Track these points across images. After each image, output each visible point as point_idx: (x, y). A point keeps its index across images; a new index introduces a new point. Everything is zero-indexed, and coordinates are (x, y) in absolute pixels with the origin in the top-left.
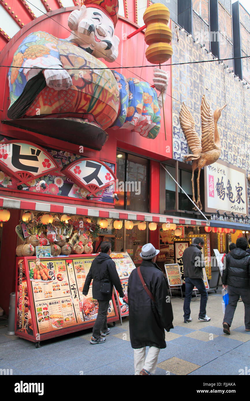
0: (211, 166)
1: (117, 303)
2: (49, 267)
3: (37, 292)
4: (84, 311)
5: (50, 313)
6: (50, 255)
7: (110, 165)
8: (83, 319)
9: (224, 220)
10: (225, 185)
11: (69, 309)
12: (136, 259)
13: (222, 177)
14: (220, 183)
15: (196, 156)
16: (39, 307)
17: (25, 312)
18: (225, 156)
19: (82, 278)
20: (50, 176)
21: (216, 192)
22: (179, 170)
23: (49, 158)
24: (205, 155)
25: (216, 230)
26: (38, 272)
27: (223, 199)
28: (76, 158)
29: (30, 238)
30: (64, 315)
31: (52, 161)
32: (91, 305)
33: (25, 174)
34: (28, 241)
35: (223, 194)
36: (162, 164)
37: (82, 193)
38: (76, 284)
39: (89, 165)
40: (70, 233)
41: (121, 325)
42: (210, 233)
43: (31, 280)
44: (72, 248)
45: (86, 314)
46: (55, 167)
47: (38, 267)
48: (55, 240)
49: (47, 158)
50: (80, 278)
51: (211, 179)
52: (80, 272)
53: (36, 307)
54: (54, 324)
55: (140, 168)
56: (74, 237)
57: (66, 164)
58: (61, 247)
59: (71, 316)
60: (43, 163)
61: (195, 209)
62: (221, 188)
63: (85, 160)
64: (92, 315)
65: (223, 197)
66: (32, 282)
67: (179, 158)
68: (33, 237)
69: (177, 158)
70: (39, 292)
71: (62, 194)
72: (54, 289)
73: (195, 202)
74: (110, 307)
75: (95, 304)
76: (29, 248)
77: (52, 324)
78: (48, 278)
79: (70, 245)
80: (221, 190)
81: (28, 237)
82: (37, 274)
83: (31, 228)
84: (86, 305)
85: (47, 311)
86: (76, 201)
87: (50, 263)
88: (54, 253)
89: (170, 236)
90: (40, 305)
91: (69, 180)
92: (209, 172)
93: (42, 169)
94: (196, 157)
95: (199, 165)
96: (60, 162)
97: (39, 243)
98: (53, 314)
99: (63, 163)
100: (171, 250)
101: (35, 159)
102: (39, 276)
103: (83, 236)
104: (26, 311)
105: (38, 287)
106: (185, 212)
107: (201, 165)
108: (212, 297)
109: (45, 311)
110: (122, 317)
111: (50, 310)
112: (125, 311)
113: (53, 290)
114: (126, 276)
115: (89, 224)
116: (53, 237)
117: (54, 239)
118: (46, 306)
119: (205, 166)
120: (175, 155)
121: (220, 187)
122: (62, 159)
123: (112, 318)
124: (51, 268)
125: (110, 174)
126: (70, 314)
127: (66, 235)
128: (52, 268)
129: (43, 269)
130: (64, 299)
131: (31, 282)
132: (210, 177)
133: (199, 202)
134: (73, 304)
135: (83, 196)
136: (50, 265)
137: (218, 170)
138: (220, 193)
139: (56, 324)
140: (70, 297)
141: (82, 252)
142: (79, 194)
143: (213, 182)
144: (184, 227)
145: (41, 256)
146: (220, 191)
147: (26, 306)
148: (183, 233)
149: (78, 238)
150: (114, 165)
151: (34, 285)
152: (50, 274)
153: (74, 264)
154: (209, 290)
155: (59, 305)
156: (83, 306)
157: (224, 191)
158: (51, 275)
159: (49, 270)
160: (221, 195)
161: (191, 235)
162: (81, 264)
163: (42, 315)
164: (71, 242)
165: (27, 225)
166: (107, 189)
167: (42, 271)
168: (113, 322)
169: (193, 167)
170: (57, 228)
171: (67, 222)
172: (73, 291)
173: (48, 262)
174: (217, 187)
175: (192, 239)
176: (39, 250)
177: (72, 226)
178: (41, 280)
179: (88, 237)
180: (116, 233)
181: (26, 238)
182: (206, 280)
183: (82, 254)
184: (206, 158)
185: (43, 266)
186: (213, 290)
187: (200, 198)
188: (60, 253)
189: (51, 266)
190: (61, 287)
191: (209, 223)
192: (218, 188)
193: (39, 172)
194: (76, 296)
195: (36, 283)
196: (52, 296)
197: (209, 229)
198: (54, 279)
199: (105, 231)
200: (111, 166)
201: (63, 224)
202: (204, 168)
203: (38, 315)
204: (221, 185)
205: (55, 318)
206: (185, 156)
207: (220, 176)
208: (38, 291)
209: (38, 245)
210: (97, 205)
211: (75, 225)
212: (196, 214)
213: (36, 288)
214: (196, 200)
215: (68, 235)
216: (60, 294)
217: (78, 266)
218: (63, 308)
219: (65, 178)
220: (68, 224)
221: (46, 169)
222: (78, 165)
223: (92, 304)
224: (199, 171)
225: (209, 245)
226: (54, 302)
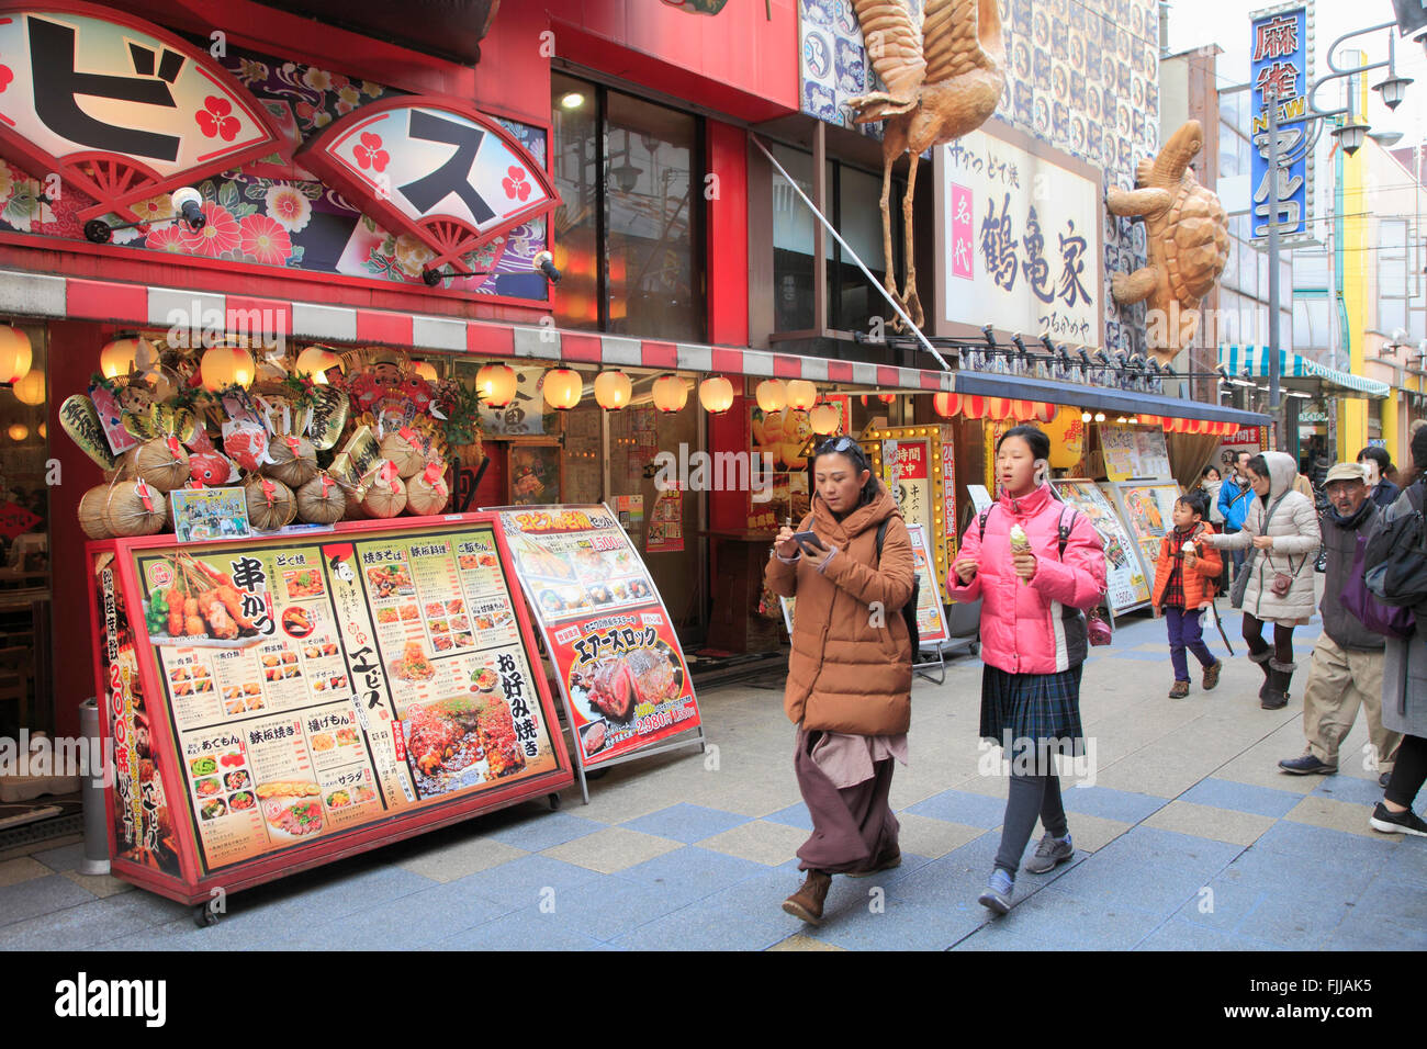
0: (962, 149)
1: (562, 714)
2: (242, 578)
3: (190, 692)
4: (417, 759)
5: (256, 776)
6: (246, 525)
7: (525, 133)
8: (412, 792)
9: (1011, 370)
10: (1019, 231)
11: (348, 755)
12: (657, 534)
13: (1008, 197)
14: (996, 220)
15: (900, 101)
16: (204, 754)
17: (141, 780)
18: (1019, 107)
19: (401, 622)
20: (245, 180)
21: (980, 259)
22: (831, 164)
23: (229, 94)
24: (939, 95)
25: (978, 407)
26: (191, 604)
27: (1008, 287)
28: (364, 99)
29: (138, 453)
30: (322, 779)
31: (242, 107)
32: (448, 732)
33: (113, 169)
34: (131, 468)
35: (1009, 264)
36: (759, 136)
37: (400, 259)
38: (374, 648)
39: (423, 129)
40: (334, 427)
41: (585, 804)
42: (957, 424)
43: (154, 640)
44: (347, 494)
45: (427, 770)
46: (260, 135)
47: (190, 582)
48: (265, 457)
49: (220, 94)
50: (392, 620)
51: (963, 203)
52: (392, 597)
53: (187, 758)
54: (278, 823)
55: (673, 174)
56: (356, 445)
57: (317, 124)
58: (296, 489)
59: (355, 783)
60: (201, 117)
61: (896, 326)
62: (1000, 238)
63: (404, 106)
64: (455, 774)
65: (1007, 277)
66: (161, 648)
67: (828, 109)
68: (154, 449)
69: (818, 108)
70: (200, 689)
71: (306, 262)
72: (272, 672)
73: (894, 297)
74: (535, 736)
75: (464, 725)
76: (137, 500)
77: (269, 824)
78: (241, 628)
79: (336, 480)
80: (1002, 251)
81: (129, 451)
82: (183, 613)
83: (144, 409)
84: (422, 733)
85: (243, 771)
86: (376, 295)
87: (246, 562)
88: (266, 516)
89: (794, 438)
90: (205, 745)
91: (335, 197)
92: (952, 172)
93: (196, 147)
94: (900, 105)
95: (911, 141)
96: (287, 116)
97: (186, 476)
98: (270, 780)
99: (301, 123)
100: (798, 493)
101: (160, 96)
102: (195, 622)
103: (399, 439)
104: (145, 776)
105: (193, 668)
106: (855, 337)
107: (923, 140)
108: (961, 671)
109: (232, 769)
110: (586, 773)
111: (255, 765)
112: (598, 746)
113: (265, 678)
114: (602, 602)
115: (426, 388)
116: (252, 444)
117: (257, 455)
118: (234, 749)
119: (935, 143)
120: (810, 96)
121: (997, 238)
122: (293, 100)
123: (543, 778)
124: (250, 583)
125: (523, 172)
126: (350, 776)
127: (319, 435)
128: (255, 584)
129: (215, 591)
130: (320, 714)
131: (158, 648)
132: (958, 192)
133: (911, 297)
134: (364, 732)
135: (406, 272)
136: (248, 570)
137: (991, 167)
138: (998, 262)
139: (285, 822)
140: (350, 705)
141: (397, 510)
142: (389, 263)
143: (971, 213)
144: (850, 399)
145: (200, 532)
146: (997, 254)
147: (145, 752)
148: (847, 425)
149: (375, 448)
150: (540, 133)
151: (172, 662)
152: (251, 610)
153: (362, 560)
154: (948, 645)
155: (300, 742)
156: (411, 739)
157: (1012, 255)
158: (254, 613)
159: (244, 591)
160: (1002, 268)
161: (878, 431)
162: (394, 563)
163: (216, 787)
164: (340, 465)
165: (117, 394)
166: (514, 242)
167: (206, 597)
168: (546, 793)
169: (886, 148)
170: (274, 406)
171: (320, 378)
172: (359, 678)
173: (238, 559)
174: (987, 237)
175: (881, 448)
176: (188, 508)
177: (343, 396)
178: (204, 639)
179: (426, 442)
180: (564, 428)
181: (122, 454)
182: (936, 610)
183: (401, 515)
184: (943, 109)
185: (212, 575)
186: (963, 645)
187: (914, 278)
188: (290, 515)
189: (250, 574)
190: (302, 665)
191: (953, 380)
192: (990, 240)
193: (186, 159)
194: (375, 697)
195: (179, 651)
196: (264, 702)
197: (952, 404)
198: (271, 631)
199: (516, 419)
200: (530, 139)
201: (298, 389)
202: (932, 157)
203: (199, 788)
204: (1002, 230)
205: (283, 795)
206: (852, 99)
207: (997, 188)
208: (194, 688)
209: (182, 486)
210: (472, 308)
211: (359, 392)
212: (899, 346)
213: (181, 676)
214: (901, 287)
215: (325, 437)
216: (303, 694)
217: (383, 570)
218: (316, 753)
219: (318, 191)
220: (325, 390)
221: (218, 143)
222: (371, 129)
223: (450, 726)
224: (914, 167)
225: (949, 470)
226: (272, 728)
